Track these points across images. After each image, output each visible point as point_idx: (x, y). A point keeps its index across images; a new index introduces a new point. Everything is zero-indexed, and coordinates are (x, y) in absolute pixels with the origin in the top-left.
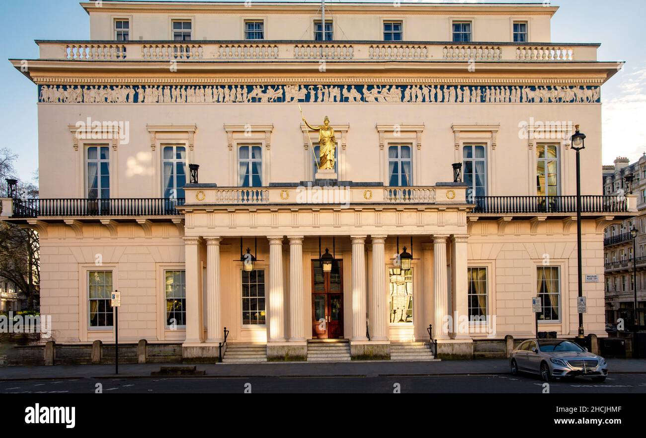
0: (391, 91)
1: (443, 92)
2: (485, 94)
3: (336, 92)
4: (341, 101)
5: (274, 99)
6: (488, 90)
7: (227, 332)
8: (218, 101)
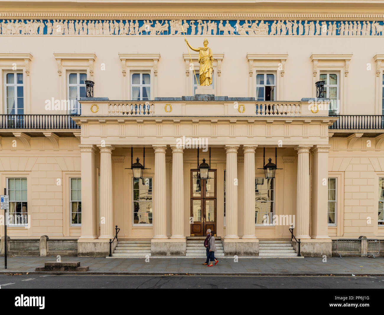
0: (259, 26)
1: (304, 27)
2: (339, 28)
3: (213, 26)
4: (218, 34)
5: (161, 32)
6: (343, 25)
7: (118, 230)
8: (114, 34)
